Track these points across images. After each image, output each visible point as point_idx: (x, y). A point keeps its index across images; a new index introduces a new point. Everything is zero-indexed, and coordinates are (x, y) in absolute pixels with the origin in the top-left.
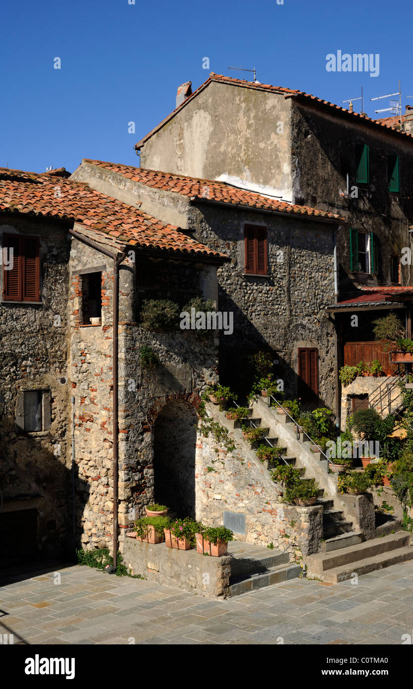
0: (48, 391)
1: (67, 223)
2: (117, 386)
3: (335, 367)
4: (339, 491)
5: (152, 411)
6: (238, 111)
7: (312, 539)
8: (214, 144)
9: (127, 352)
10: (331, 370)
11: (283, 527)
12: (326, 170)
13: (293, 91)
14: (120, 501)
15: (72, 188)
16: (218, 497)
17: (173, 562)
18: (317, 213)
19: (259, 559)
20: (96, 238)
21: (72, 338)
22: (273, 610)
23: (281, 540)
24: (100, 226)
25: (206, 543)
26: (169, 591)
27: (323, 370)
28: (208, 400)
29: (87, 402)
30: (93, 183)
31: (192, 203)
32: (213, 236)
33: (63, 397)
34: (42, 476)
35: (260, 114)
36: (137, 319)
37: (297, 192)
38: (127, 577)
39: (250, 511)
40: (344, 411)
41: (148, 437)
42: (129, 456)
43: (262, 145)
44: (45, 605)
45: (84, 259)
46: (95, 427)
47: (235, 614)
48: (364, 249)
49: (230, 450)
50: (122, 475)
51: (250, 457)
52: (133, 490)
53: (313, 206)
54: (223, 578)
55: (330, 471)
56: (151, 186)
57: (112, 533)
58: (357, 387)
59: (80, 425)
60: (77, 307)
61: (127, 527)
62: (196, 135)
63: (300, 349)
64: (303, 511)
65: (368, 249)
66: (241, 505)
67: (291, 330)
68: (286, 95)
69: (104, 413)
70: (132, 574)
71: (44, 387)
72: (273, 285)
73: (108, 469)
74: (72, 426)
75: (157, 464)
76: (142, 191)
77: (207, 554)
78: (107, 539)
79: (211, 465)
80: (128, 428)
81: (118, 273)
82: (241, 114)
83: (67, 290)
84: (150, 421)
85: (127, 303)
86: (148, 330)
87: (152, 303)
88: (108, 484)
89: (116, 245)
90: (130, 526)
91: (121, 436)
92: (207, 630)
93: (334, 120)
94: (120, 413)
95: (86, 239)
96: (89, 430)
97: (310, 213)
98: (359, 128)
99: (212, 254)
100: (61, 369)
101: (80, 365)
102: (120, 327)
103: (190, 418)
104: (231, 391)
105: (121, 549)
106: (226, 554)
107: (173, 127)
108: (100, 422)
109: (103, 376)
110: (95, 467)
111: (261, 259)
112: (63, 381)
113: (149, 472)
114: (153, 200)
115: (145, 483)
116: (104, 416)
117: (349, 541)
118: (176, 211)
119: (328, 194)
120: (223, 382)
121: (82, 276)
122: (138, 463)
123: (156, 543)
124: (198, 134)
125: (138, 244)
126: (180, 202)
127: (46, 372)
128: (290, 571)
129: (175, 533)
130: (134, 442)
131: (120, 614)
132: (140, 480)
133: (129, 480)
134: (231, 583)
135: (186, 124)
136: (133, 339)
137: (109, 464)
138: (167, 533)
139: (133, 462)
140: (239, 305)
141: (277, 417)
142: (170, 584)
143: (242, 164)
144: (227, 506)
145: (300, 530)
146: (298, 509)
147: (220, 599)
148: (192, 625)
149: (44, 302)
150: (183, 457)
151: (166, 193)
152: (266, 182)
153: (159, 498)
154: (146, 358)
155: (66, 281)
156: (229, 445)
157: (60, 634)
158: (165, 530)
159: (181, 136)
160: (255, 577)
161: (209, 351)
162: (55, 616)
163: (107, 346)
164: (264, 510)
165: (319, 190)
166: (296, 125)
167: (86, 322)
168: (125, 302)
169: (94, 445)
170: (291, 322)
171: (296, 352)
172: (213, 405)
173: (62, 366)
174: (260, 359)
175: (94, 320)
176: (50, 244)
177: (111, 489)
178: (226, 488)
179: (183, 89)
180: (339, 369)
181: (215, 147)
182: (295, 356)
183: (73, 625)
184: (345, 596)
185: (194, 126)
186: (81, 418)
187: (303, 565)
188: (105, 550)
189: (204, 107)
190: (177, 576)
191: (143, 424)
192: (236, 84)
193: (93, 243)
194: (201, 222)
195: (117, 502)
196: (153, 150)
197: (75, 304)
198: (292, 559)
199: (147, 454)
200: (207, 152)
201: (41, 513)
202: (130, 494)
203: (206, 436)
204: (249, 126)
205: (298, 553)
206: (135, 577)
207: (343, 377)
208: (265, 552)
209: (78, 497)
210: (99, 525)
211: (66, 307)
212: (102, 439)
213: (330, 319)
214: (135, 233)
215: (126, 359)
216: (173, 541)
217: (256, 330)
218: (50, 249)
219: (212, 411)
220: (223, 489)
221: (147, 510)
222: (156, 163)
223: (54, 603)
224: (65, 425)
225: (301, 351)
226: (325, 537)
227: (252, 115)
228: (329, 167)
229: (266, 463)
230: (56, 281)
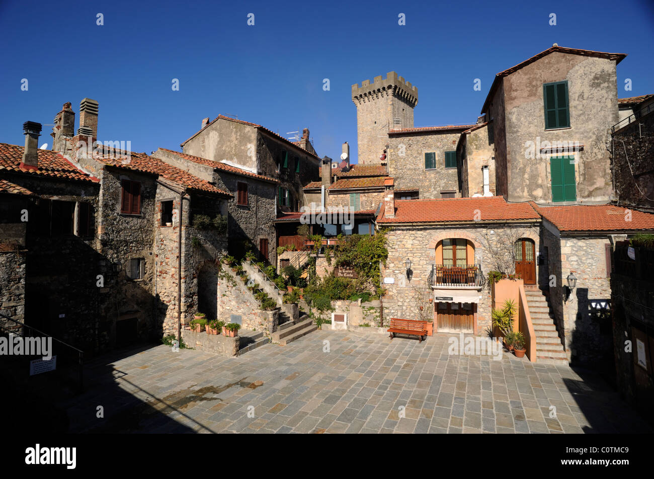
0: (143, 259)
1: (155, 176)
2: (181, 256)
3: (275, 247)
4: (283, 303)
5: (198, 269)
6: (232, 132)
7: (274, 325)
8: (220, 146)
9: (186, 239)
10: (273, 248)
11: (260, 321)
12: (271, 161)
13: (258, 126)
14: (181, 313)
15: (154, 161)
16: (228, 308)
17: (210, 341)
18: (268, 179)
19: (250, 336)
20: (171, 184)
21: (156, 233)
22: (261, 360)
23: (259, 327)
24: (172, 178)
25: (228, 331)
26: (208, 355)
27: (270, 249)
28: (223, 263)
29: (164, 264)
30: (164, 159)
31: (215, 171)
32: (224, 186)
33: (151, 262)
34: (139, 301)
35: (242, 134)
36: (191, 224)
37: (259, 169)
38: (185, 349)
39: (244, 314)
40: (278, 266)
41: (195, 281)
42: (186, 290)
43: (243, 148)
44: (146, 367)
45: (164, 194)
46: (168, 276)
47: (244, 364)
48: (285, 196)
49: (234, 286)
50: (183, 299)
51: (244, 289)
52: (188, 307)
53: (265, 176)
54: (236, 347)
55: (279, 294)
56: (195, 162)
57: (177, 328)
58: (284, 256)
59: (160, 276)
60: (159, 217)
61: (185, 325)
62: (211, 141)
63: (260, 239)
64: (270, 313)
65: (287, 196)
66: (240, 311)
67: (257, 230)
68: (255, 126)
69: (173, 269)
70: (188, 347)
71: (141, 257)
72: (250, 210)
73: (175, 297)
74: (155, 276)
75: (200, 294)
76: (189, 164)
77: (228, 336)
78: (174, 331)
79: (224, 293)
80: (186, 276)
81: (182, 201)
82: (233, 134)
83: (154, 209)
84: (196, 273)
85: (186, 216)
86: (196, 229)
87: (198, 216)
88: (175, 304)
89: (182, 187)
90: (187, 324)
91: (182, 280)
92: (233, 373)
93: (274, 140)
94: (182, 270)
95: (165, 184)
96: (165, 278)
97: (266, 178)
98: (284, 144)
99: (226, 194)
100: (150, 248)
101: (160, 246)
102: (182, 227)
103: (214, 271)
104: (234, 258)
105: (182, 335)
106: (237, 336)
107: (200, 138)
108: (171, 274)
109: (173, 251)
110: (168, 296)
111: (244, 198)
112: (151, 254)
113: (196, 298)
114: (195, 168)
115: (194, 303)
116: (173, 271)
117: (289, 325)
118: (206, 174)
119: (271, 171)
120: (229, 254)
121: (162, 202)
122: (191, 294)
123: (201, 332)
124: (212, 141)
125: (192, 187)
126: (209, 170)
127: (142, 250)
128: (264, 341)
129: (212, 327)
130: (189, 283)
131: (186, 369)
132: (191, 302)
133: (186, 302)
134: (240, 349)
135: (206, 136)
136: (189, 234)
137: (176, 294)
138: (207, 327)
139: (188, 293)
140: (235, 218)
141: (254, 270)
142: (208, 351)
143: (233, 156)
144: (233, 312)
145: (269, 321)
146: (268, 312)
147: (235, 357)
148: (225, 372)
149: (142, 215)
150: (210, 290)
151: (202, 165)
152: (244, 164)
153: (200, 310)
154: (195, 243)
155: (154, 205)
156: (234, 284)
157: (157, 383)
158: (206, 326)
159: (203, 142)
160: (250, 345)
161: (224, 239)
162: (153, 373)
163: (175, 237)
164: (251, 313)
165: (268, 169)
166: (259, 140)
167: (164, 225)
168: (185, 215)
169: (167, 285)
170: (257, 227)
171: (259, 240)
172: (226, 265)
173: (151, 246)
174: (247, 244)
175: (168, 224)
176: (146, 186)
177: (177, 307)
178: (232, 303)
179: (205, 121)
180: (277, 248)
181: (220, 147)
182: (258, 242)
183: (163, 377)
184: (291, 350)
185: (210, 138)
186: (161, 272)
187: (270, 338)
188: (173, 337)
189: (216, 129)
190: (212, 347)
191: (193, 274)
192: (231, 120)
193: (169, 186)
194: (219, 179)
195: (180, 313)
196: (189, 147)
197: (158, 216)
198: (265, 335)
199: (195, 289)
200: (216, 150)
201: (139, 320)
202: (187, 309)
203: (222, 279)
204: (237, 139)
205: (268, 332)
206: (189, 349)
207: (278, 252)
208: (252, 333)
209: (158, 311)
210: (170, 324)
211: (153, 217)
212: (172, 282)
213: (273, 226)
214: (189, 182)
215: (185, 243)
216: (210, 331)
217: (242, 230)
218: (146, 189)
219: (225, 268)
220: (231, 304)
221: (195, 316)
222: (191, 152)
223: (151, 366)
224: (152, 276)
225: (261, 240)
226: (279, 324)
227: (238, 134)
228: (272, 159)
229: (252, 292)
230: (149, 204)
